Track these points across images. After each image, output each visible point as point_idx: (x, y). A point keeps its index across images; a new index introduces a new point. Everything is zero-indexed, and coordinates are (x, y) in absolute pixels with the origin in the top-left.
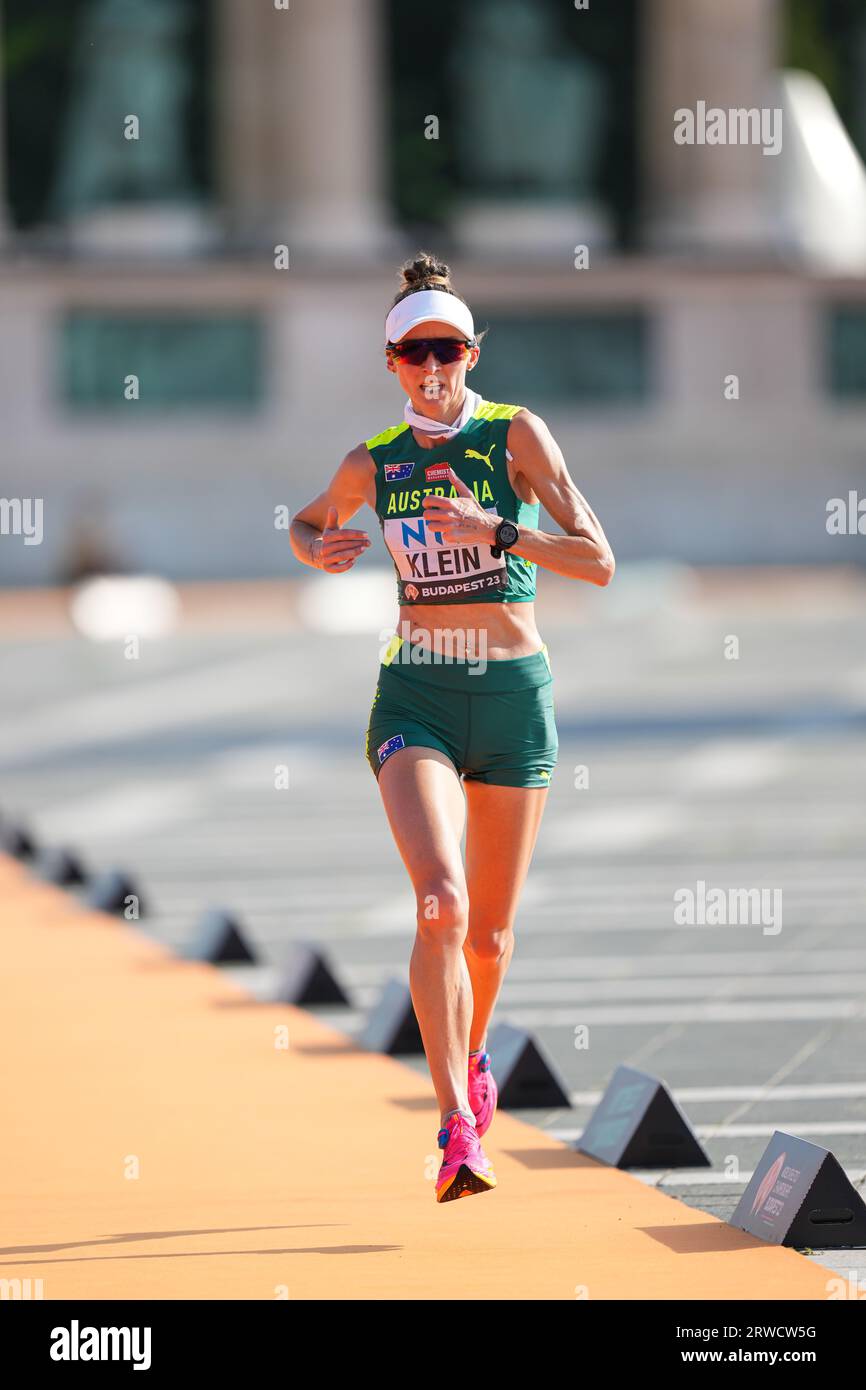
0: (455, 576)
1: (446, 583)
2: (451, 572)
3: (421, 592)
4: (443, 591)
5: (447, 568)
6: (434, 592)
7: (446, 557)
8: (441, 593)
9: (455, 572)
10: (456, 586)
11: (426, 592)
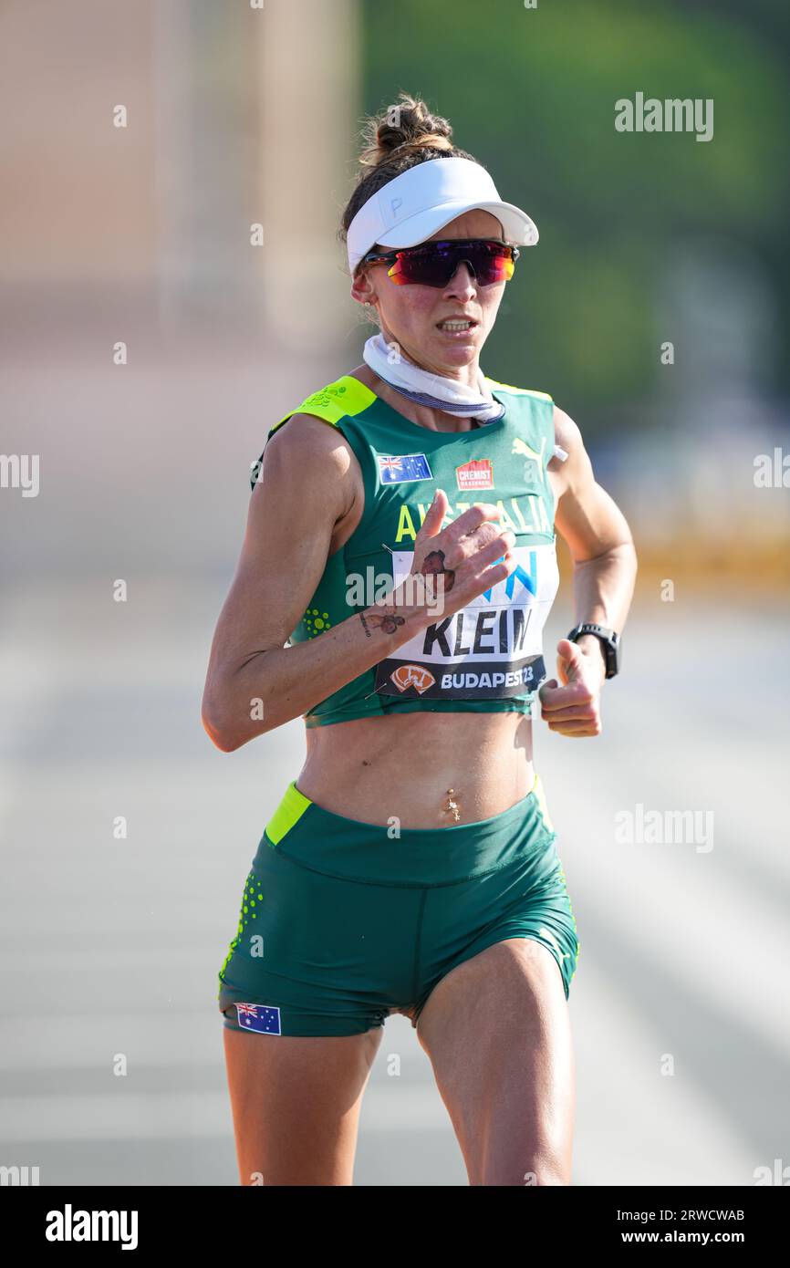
0: (496, 657)
1: (478, 668)
2: (490, 650)
3: (438, 680)
4: (472, 680)
5: (486, 641)
6: (458, 682)
7: (488, 623)
8: (468, 685)
9: (497, 649)
10: (495, 675)
11: (448, 682)
